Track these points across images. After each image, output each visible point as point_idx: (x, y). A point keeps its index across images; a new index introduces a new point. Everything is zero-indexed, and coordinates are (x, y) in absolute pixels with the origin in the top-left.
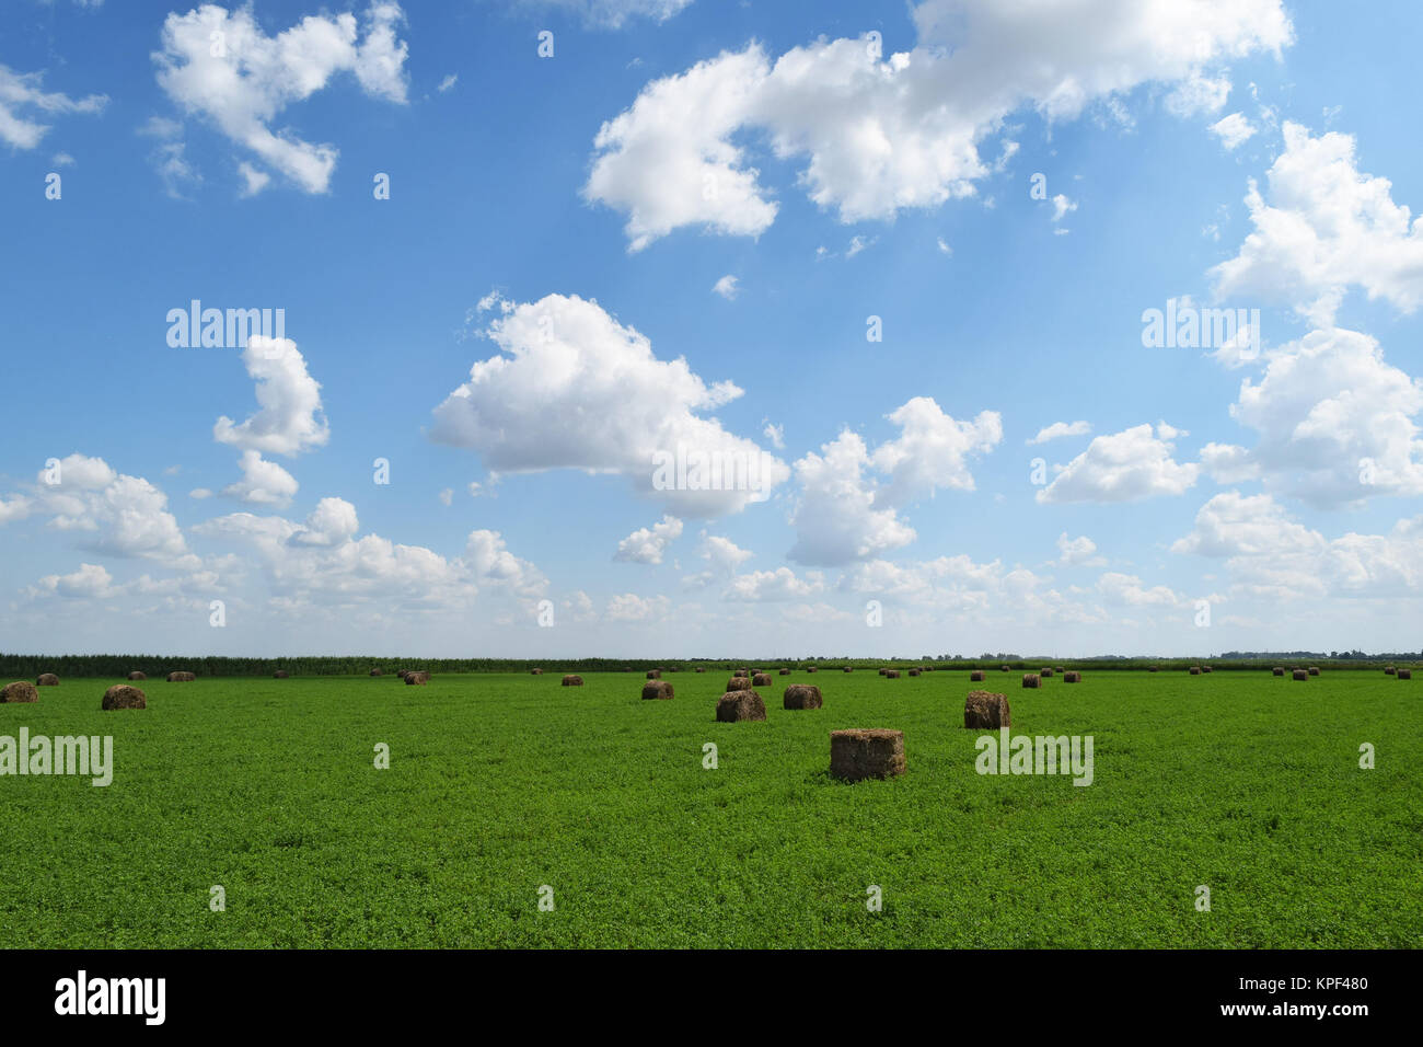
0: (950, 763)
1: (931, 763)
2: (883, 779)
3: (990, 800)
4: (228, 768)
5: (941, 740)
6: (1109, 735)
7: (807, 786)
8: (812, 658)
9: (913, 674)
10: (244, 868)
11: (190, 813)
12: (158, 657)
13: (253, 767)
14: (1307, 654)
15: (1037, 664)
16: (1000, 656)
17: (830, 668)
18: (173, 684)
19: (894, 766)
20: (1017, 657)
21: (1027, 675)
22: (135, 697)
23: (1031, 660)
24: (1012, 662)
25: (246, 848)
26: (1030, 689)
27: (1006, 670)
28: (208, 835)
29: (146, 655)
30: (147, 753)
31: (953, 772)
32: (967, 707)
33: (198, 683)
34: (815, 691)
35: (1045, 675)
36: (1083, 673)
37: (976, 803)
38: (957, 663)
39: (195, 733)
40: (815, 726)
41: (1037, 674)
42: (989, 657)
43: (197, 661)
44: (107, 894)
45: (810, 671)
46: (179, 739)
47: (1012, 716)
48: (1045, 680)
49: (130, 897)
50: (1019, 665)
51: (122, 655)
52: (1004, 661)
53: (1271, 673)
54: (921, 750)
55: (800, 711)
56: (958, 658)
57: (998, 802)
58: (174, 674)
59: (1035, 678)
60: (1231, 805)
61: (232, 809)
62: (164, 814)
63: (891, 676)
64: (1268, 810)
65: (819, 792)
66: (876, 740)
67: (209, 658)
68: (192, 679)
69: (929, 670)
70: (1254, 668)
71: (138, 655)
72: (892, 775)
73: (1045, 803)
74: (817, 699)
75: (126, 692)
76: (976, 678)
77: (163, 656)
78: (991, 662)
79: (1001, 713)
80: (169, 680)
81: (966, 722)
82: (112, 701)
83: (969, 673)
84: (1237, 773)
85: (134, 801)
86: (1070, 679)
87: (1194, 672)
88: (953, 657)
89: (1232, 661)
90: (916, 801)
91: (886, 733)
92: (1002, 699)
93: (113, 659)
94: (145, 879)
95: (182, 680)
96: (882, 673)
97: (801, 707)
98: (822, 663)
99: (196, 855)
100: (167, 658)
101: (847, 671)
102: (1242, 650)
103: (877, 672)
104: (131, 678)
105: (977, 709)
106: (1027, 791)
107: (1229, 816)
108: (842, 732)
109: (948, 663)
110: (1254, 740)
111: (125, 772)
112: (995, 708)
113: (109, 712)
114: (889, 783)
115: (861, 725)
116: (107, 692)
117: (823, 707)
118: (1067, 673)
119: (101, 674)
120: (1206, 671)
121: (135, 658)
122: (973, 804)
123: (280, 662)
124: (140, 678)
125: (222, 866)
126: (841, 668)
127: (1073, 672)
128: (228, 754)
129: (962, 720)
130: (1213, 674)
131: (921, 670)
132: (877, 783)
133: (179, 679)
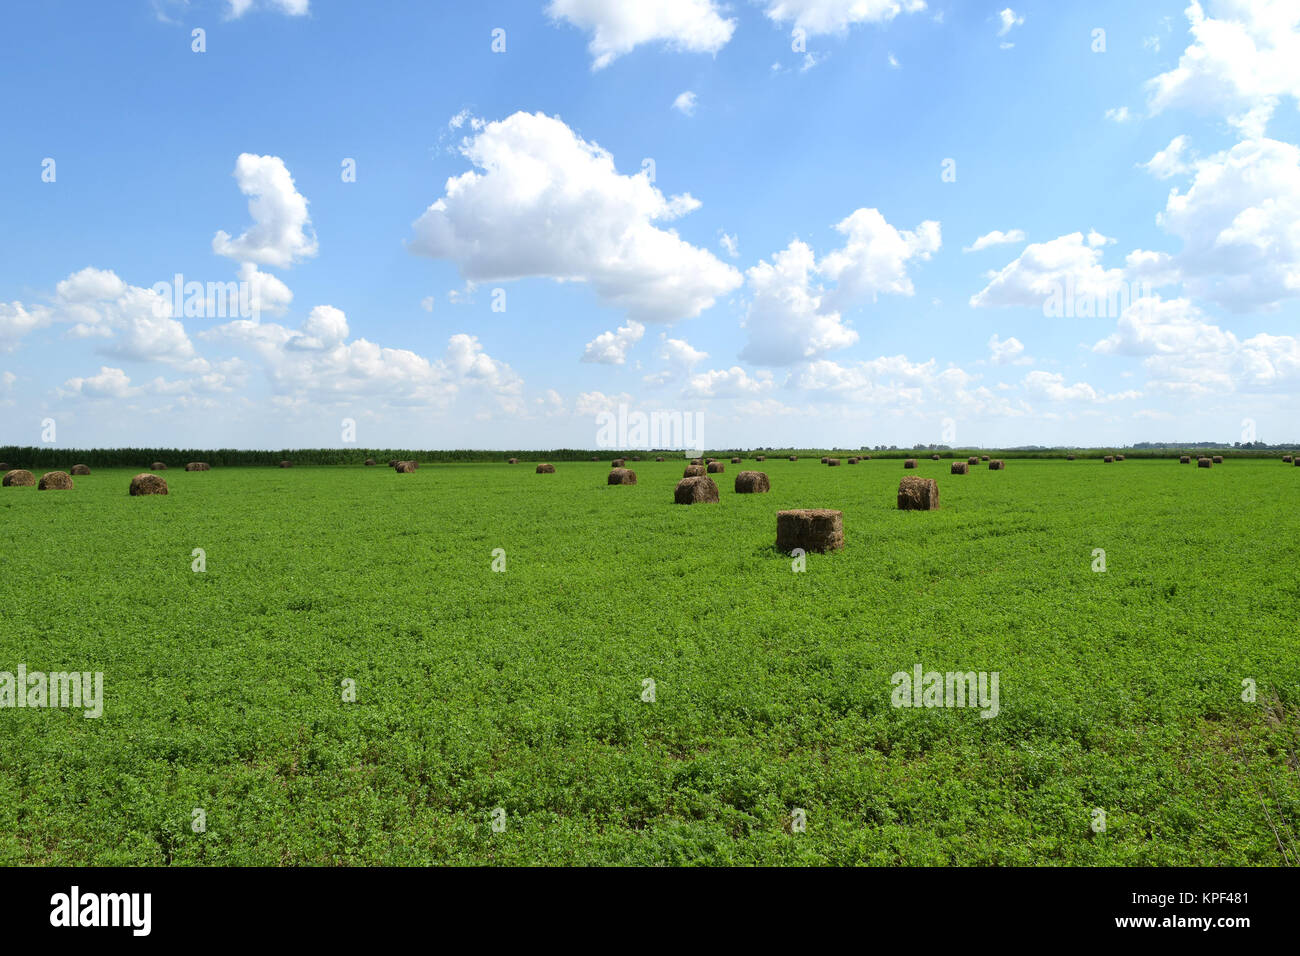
0: (883, 539)
1: (867, 539)
2: (823, 553)
3: (918, 571)
4: (244, 545)
5: (875, 520)
6: (1027, 515)
7: (756, 559)
8: (761, 449)
9: (851, 462)
10: (263, 628)
11: (213, 582)
12: (176, 450)
13: (265, 543)
14: (1213, 445)
15: (964, 453)
16: (932, 446)
17: (777, 457)
18: (191, 473)
19: (833, 541)
20: (946, 447)
21: (955, 462)
22: (158, 485)
23: (959, 450)
24: (942, 452)
25: (263, 611)
26: (957, 475)
27: (936, 459)
28: (230, 601)
29: (165, 448)
31: (886, 547)
32: (900, 490)
33: (213, 472)
34: (764, 478)
35: (972, 463)
36: (1006, 461)
37: (906, 574)
38: (892, 452)
39: (213, 515)
40: (762, 507)
41: (964, 462)
42: (921, 447)
43: (210, 453)
44: (145, 649)
45: (759, 460)
46: (200, 520)
47: (941, 498)
48: (972, 468)
49: (166, 652)
50: (949, 455)
51: (144, 448)
52: (935, 450)
53: (1178, 461)
54: (858, 528)
55: (749, 495)
56: (893, 448)
57: (925, 573)
58: (191, 465)
59: (963, 466)
60: (1133, 575)
61: (249, 579)
62: (190, 583)
63: (832, 464)
64: (1168, 579)
65: (765, 564)
66: (818, 519)
67: (221, 451)
68: (207, 469)
69: (866, 458)
70: (1163, 457)
71: (158, 448)
72: (831, 550)
73: (968, 574)
74: (765, 483)
75: (150, 480)
76: (909, 466)
77: (181, 449)
78: (924, 452)
79: (931, 495)
80: (187, 470)
81: (899, 503)
82: (138, 488)
83: (903, 461)
84: (1143, 548)
85: (163, 572)
86: (994, 467)
87: (1108, 461)
88: (888, 447)
89: (1143, 451)
90: (852, 572)
91: (826, 513)
92: (932, 483)
93: (136, 451)
94: (177, 637)
95: (198, 470)
96: (824, 462)
97: (751, 492)
98: (770, 453)
99: (220, 617)
100: (184, 451)
101: (792, 460)
102: (1153, 441)
103: (819, 461)
104: (153, 469)
105: (909, 492)
106: (953, 563)
107: (1132, 584)
108: (787, 512)
109: (884, 453)
110: (1158, 520)
112: (925, 492)
113: (136, 497)
114: (828, 556)
115: (804, 507)
116: (133, 481)
117: (770, 490)
118: (992, 461)
119: (127, 465)
120: (1119, 459)
121: (156, 450)
122: (903, 574)
123: (285, 454)
124: (161, 468)
125: (243, 626)
126: (786, 457)
127: (997, 460)
128: (242, 533)
129: (895, 502)
130: (1126, 461)
131: (859, 459)
132: (818, 556)
133: (196, 469)
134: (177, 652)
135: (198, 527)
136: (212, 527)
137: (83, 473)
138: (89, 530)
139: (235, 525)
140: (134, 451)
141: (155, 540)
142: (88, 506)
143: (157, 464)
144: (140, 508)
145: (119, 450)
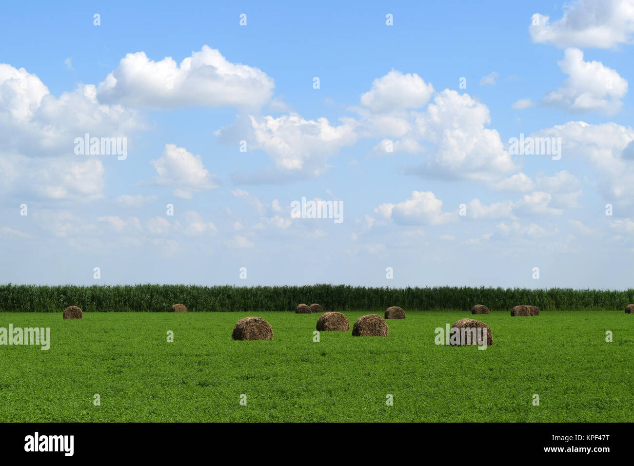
12: (499, 290)
18: (517, 318)
29: (487, 287)
30: (501, 393)
33: (543, 316)
39: (547, 373)
43: (540, 293)
51: (463, 287)
58: (517, 308)
67: (552, 290)
68: (537, 314)
71: (479, 287)
77: (505, 288)
80: (513, 314)
93: (455, 291)
95: (525, 315)
100: (509, 290)
104: (474, 312)
111: (481, 412)
119: (445, 307)
121: (476, 290)
124: (483, 312)
128: (584, 398)
133: (523, 313)
135: (530, 388)
136: (546, 389)
137: (398, 316)
138: (408, 386)
139: (575, 388)
140: (452, 290)
141: (480, 402)
142: (405, 357)
143: (478, 306)
144: (461, 362)
145: (435, 289)
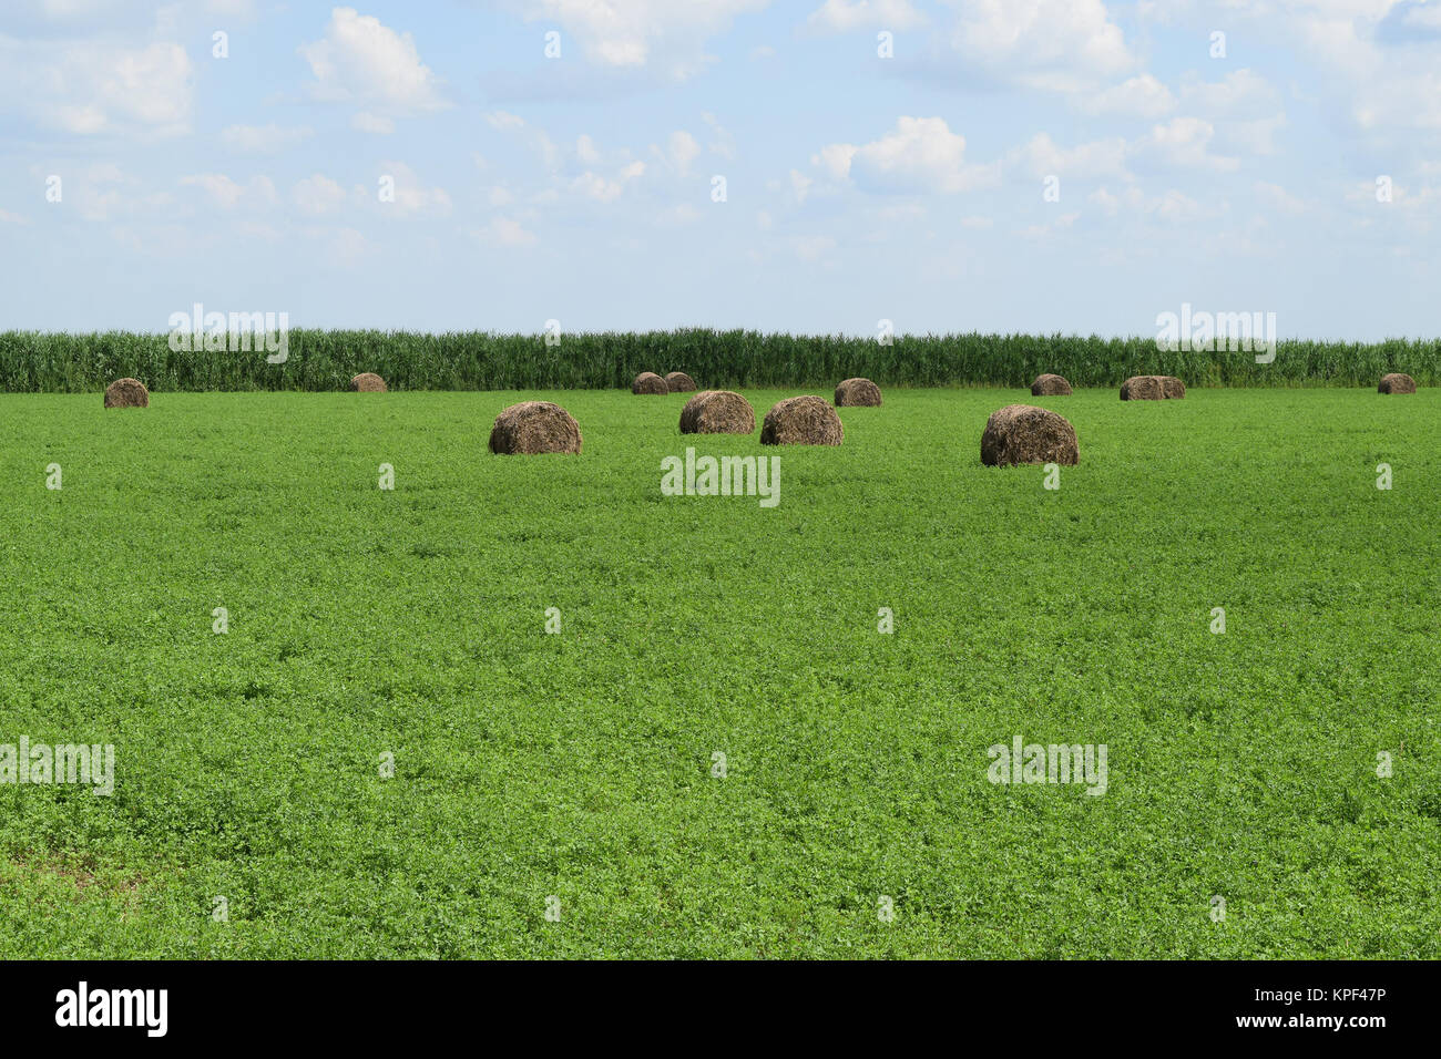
134: (1121, 908)
135: (1161, 560)
136: (1198, 562)
137: (866, 400)
138: (887, 556)
139: (1263, 560)
140: (987, 341)
141: (1050, 591)
142: (880, 491)
143: (1046, 377)
144: (1007, 501)
145: (949, 340)
